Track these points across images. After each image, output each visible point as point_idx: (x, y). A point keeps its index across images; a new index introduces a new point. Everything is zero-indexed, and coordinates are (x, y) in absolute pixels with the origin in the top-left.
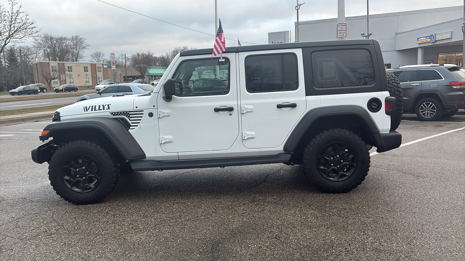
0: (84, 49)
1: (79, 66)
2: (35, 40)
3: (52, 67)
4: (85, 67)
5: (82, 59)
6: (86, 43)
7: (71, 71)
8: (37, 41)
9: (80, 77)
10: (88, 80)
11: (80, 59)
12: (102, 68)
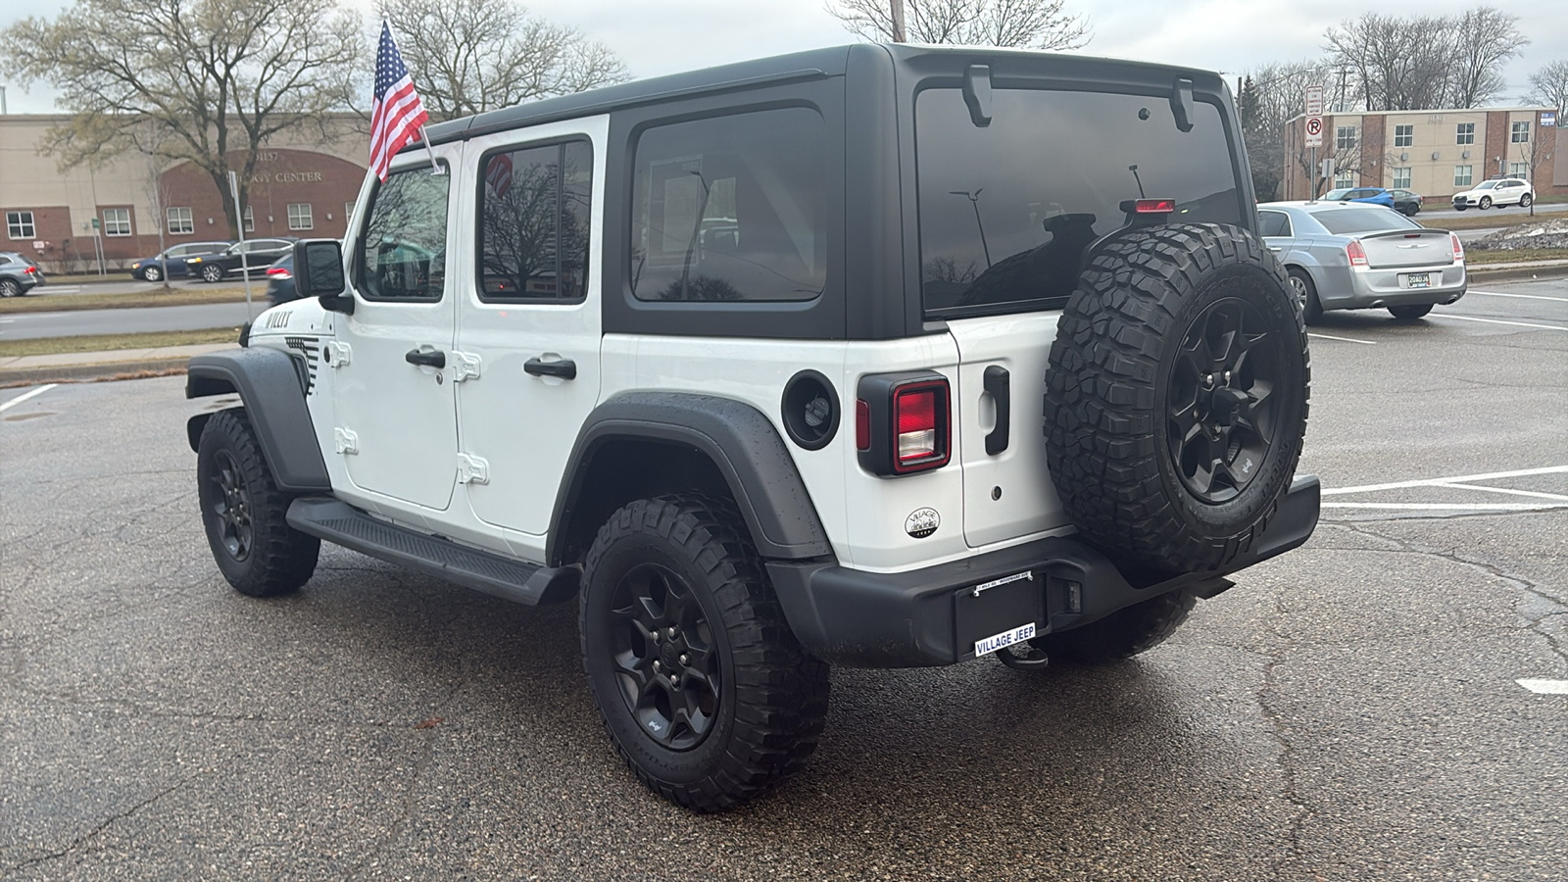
0: (1502, 56)
1: (1440, 122)
2: (1330, 41)
3: (1342, 132)
4: (1461, 128)
5: (1498, 94)
6: (1513, 35)
7: (1408, 142)
8: (1337, 43)
9: (1436, 163)
10: (1466, 174)
11: (1491, 95)
12: (1532, 126)
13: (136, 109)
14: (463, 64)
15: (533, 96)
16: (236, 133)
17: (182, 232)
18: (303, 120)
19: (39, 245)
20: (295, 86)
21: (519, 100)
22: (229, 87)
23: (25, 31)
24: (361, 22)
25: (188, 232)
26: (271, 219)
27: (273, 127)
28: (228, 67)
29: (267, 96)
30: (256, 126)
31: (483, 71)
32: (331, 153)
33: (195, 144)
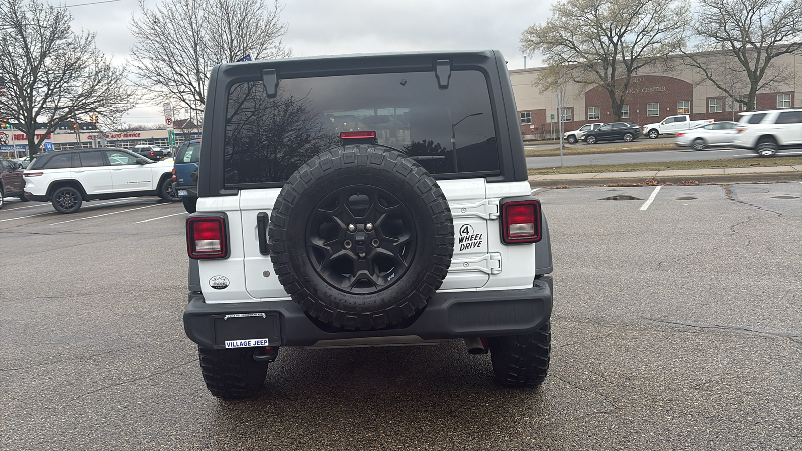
13: (576, 61)
14: (749, 21)
15: (791, 35)
16: (621, 69)
17: (594, 119)
18: (657, 60)
19: (532, 127)
20: (651, 43)
21: (782, 38)
22: (619, 47)
23: (532, 31)
24: (690, 6)
25: (597, 119)
26: (638, 111)
27: (640, 65)
28: (620, 37)
29: (637, 49)
30: (630, 65)
31: (764, 23)
32: (670, 76)
33: (601, 76)
